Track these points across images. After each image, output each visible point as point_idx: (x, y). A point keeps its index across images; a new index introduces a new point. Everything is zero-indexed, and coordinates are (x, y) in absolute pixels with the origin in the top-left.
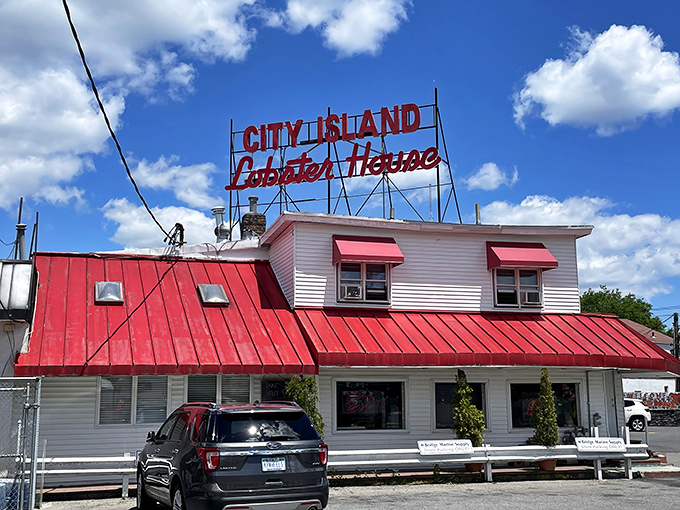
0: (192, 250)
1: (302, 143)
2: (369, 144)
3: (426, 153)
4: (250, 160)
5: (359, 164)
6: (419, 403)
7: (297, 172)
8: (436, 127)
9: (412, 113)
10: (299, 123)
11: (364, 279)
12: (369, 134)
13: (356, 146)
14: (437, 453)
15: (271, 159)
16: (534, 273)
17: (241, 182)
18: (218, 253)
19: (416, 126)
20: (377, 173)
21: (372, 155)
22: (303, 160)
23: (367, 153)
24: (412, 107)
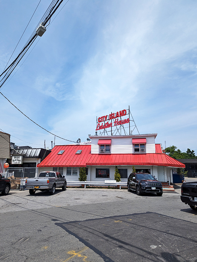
0: (82, 143)
1: (108, 120)
2: (118, 119)
3: (127, 120)
4: (99, 124)
5: (116, 123)
6: (112, 173)
7: (106, 125)
8: (129, 114)
9: (125, 111)
10: (107, 116)
11: (105, 148)
12: (118, 117)
13: (116, 119)
14: (112, 183)
15: (102, 123)
16: (144, 145)
17: (98, 129)
18: (86, 144)
19: (126, 114)
20: (119, 125)
21: (118, 121)
22: (108, 123)
23: (117, 121)
24: (125, 110)
